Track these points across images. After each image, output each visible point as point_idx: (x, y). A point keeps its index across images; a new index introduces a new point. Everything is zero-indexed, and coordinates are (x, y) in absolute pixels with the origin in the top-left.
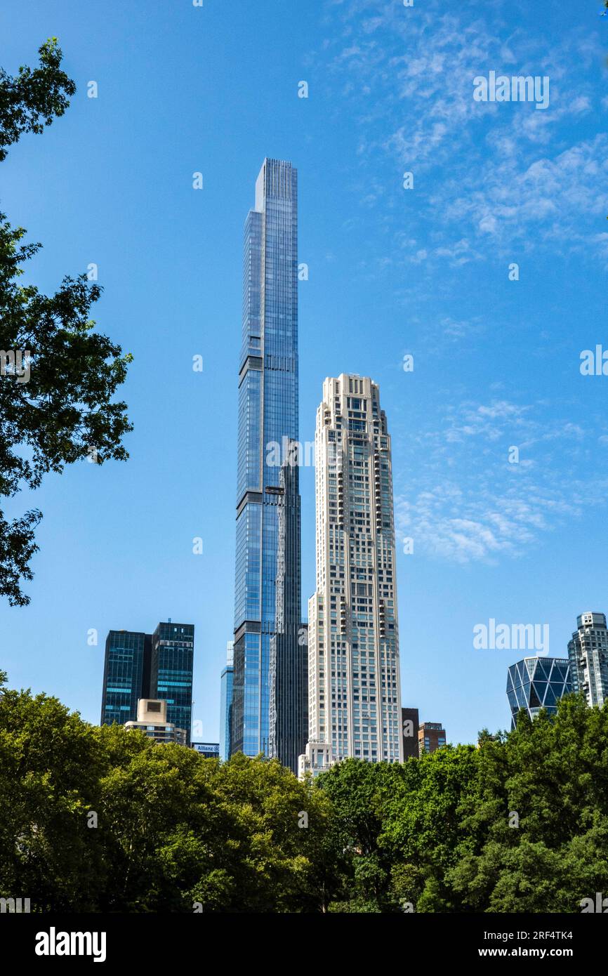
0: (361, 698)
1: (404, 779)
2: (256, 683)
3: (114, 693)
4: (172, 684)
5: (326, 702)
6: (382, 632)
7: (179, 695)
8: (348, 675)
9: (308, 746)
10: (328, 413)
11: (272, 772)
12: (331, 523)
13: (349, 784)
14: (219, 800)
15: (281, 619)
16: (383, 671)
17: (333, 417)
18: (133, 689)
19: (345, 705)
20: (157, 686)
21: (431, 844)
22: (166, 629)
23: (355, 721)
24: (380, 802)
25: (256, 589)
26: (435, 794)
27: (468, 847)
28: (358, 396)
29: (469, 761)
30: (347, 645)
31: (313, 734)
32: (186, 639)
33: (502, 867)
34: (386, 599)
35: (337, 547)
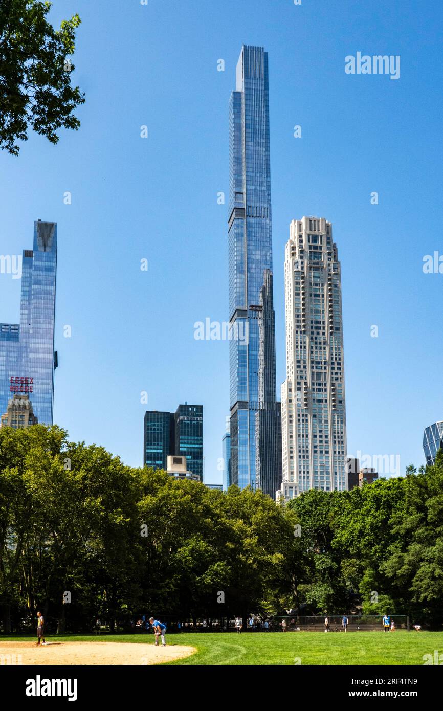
0: (319, 452)
1: (350, 502)
2: (246, 443)
3: (151, 453)
4: (189, 445)
5: (294, 455)
6: (334, 406)
7: (194, 453)
8: (309, 436)
9: (282, 485)
10: (293, 248)
11: (256, 498)
12: (297, 329)
13: (311, 506)
14: (220, 516)
15: (262, 399)
16: (334, 433)
17: (297, 250)
18: (163, 449)
19: (308, 457)
20: (179, 447)
21: (370, 545)
22: (184, 409)
23: (315, 467)
24: (333, 518)
25: (245, 379)
26: (373, 511)
27: (396, 547)
28: (316, 233)
29: (399, 487)
30: (309, 416)
31: (286, 476)
32: (198, 415)
33: (422, 560)
34: (336, 383)
35: (301, 347)
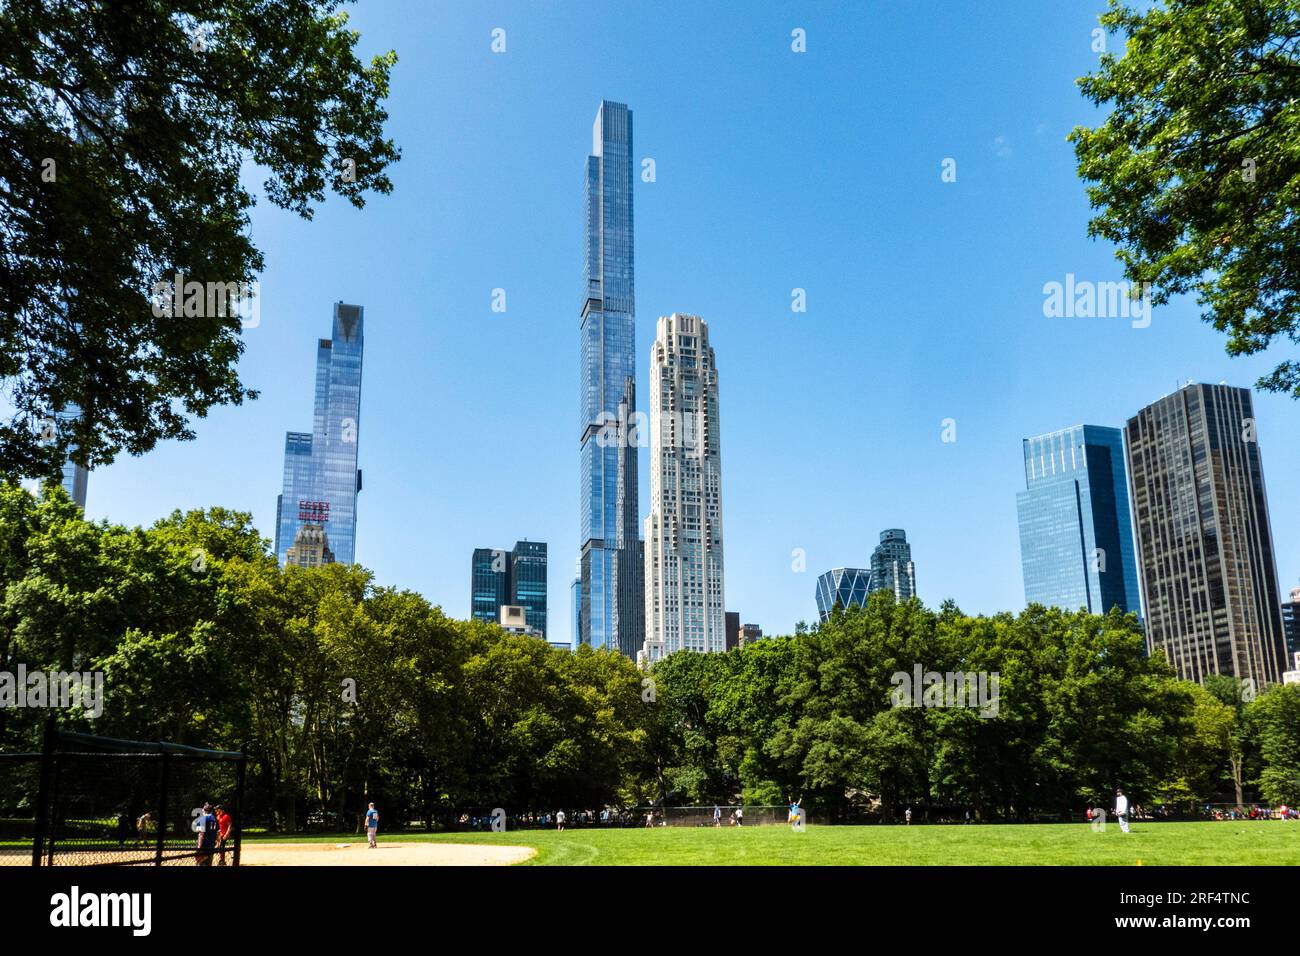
0: (690, 603)
1: (728, 665)
2: (600, 592)
3: (481, 601)
4: (530, 593)
5: (660, 607)
6: (709, 547)
7: (536, 602)
8: (679, 584)
9: (645, 643)
10: (661, 351)
11: (613, 660)
12: (664, 452)
13: (680, 671)
14: (567, 683)
15: (621, 537)
16: (709, 580)
17: (666, 354)
18: (497, 597)
19: (677, 609)
20: (517, 595)
21: (752, 719)
22: (523, 547)
23: (685, 622)
24: (707, 685)
25: (600, 511)
26: (755, 677)
27: (784, 722)
28: (689, 334)
29: (787, 649)
30: (678, 559)
31: (649, 633)
32: (540, 556)
33: (814, 737)
34: (712, 519)
35: (669, 474)
